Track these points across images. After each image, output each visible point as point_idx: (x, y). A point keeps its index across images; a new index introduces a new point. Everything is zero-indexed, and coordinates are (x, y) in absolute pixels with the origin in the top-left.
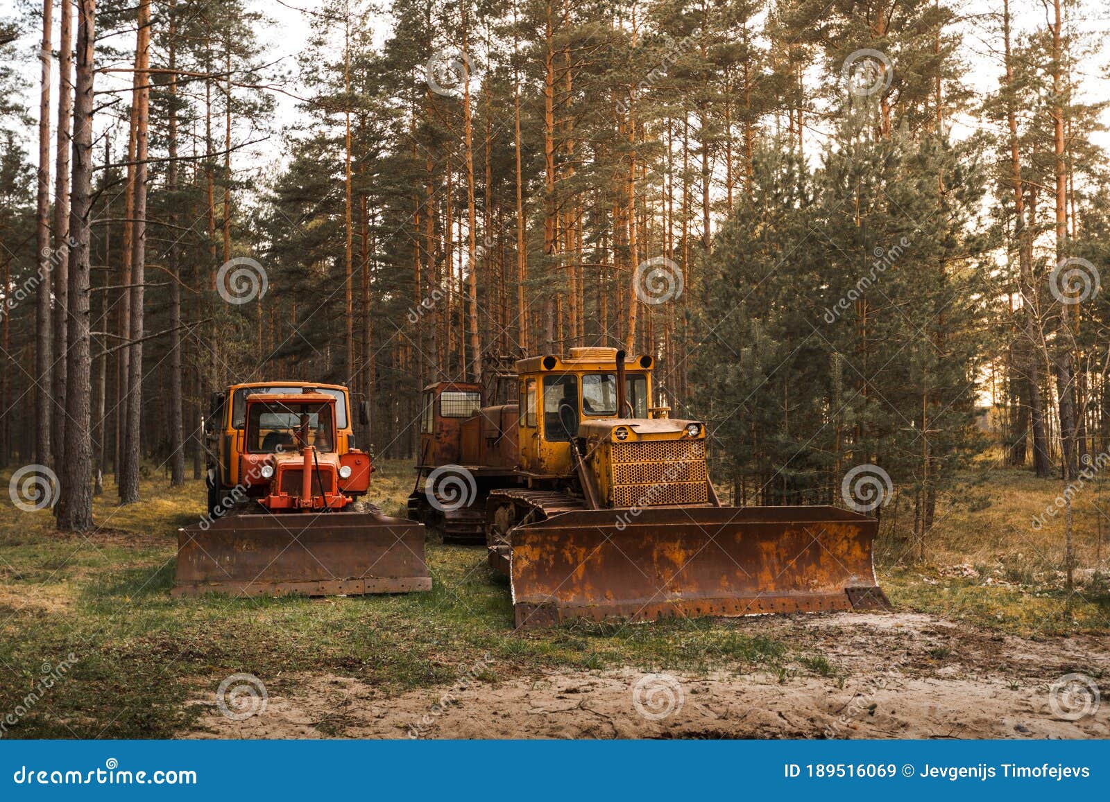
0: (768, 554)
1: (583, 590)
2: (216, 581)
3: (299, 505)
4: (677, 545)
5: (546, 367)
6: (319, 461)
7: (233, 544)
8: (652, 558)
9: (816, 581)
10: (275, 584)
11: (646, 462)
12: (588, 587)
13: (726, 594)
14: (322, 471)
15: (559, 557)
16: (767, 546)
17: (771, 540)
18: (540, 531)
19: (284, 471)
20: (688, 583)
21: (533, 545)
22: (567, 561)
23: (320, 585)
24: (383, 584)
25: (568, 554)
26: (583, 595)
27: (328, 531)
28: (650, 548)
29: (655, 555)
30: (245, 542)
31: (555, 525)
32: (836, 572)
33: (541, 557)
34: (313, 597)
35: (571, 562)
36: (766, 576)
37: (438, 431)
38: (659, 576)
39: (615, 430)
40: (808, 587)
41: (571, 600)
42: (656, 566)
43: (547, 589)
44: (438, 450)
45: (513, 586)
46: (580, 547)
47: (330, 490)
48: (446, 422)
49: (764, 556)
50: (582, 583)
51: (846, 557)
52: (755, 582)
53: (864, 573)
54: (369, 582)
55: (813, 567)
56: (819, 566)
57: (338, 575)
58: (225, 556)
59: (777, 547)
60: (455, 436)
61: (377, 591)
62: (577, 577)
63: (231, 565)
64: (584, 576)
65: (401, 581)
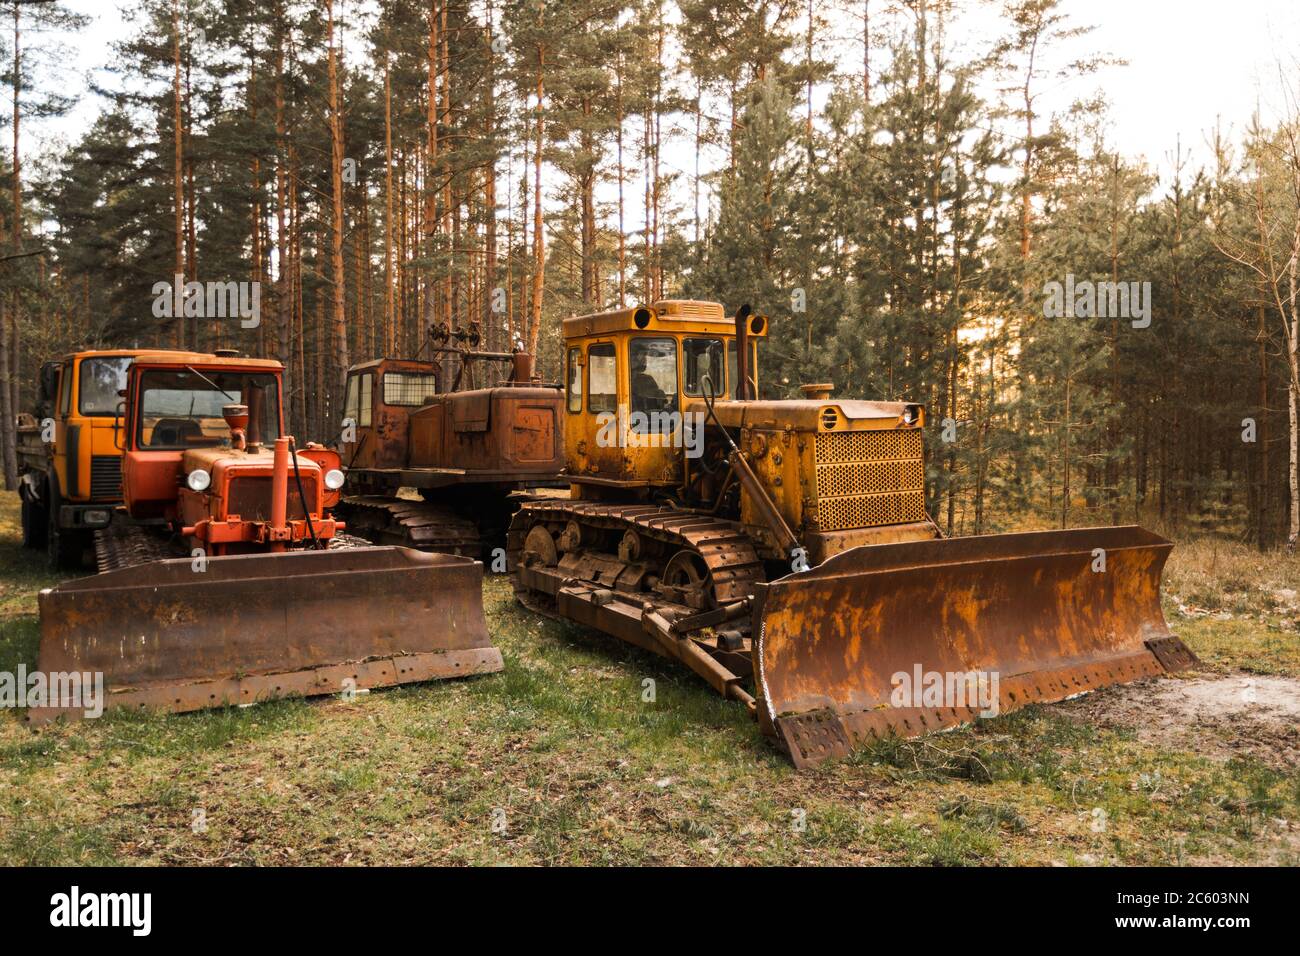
0: (1064, 599)
1: (861, 679)
2: (121, 683)
3: (267, 536)
4: (971, 593)
5: (638, 325)
6: (299, 463)
7: (152, 613)
8: (941, 616)
9: (1113, 634)
10: (236, 679)
11: (855, 462)
12: (867, 673)
13: (1032, 666)
14: (304, 478)
15: (827, 624)
16: (1065, 587)
17: (1070, 579)
18: (810, 584)
19: (233, 480)
20: (985, 653)
21: (795, 608)
22: (837, 632)
23: (321, 674)
24: (423, 665)
25: (839, 621)
26: (864, 688)
27: (326, 579)
28: (939, 602)
29: (945, 611)
30: (177, 607)
31: (830, 573)
32: (1130, 620)
33: (803, 630)
34: (311, 698)
35: (842, 634)
36: (1064, 634)
37: (381, 423)
38: (951, 646)
39: (822, 413)
40: (1109, 644)
41: (850, 700)
42: (946, 629)
43: (814, 683)
44: (380, 446)
45: (765, 686)
46: (857, 607)
47: (315, 510)
48: (390, 411)
49: (1061, 602)
50: (858, 667)
51: (1137, 597)
52: (1054, 643)
53: (1155, 617)
54: (403, 663)
55: (1107, 614)
56: (1114, 613)
57: (346, 653)
58: (137, 636)
59: (1075, 587)
60: (401, 431)
61: (419, 678)
62: (851, 658)
63: (149, 651)
64: (860, 654)
65: (454, 657)
